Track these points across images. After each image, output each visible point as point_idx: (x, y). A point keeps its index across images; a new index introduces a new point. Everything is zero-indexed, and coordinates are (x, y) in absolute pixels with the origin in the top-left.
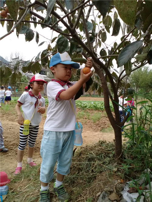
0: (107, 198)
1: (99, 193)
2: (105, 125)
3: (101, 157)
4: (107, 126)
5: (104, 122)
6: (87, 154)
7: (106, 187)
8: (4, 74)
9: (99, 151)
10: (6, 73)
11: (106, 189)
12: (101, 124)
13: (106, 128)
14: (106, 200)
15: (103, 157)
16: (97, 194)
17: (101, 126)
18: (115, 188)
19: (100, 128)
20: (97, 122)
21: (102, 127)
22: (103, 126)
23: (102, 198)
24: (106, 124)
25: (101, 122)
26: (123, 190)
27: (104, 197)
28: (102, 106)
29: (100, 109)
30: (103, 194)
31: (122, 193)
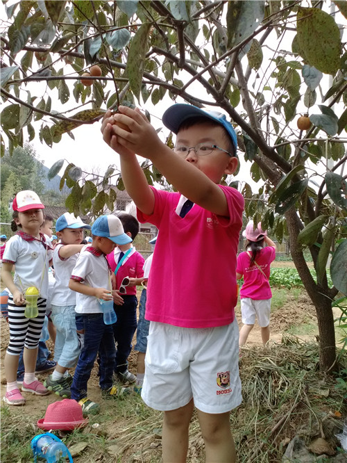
0: (304, 450)
1: (287, 440)
2: (297, 317)
3: (289, 368)
4: (300, 321)
5: (292, 311)
6: (257, 363)
7: (302, 427)
8: (83, 193)
9: (282, 356)
10: (86, 191)
11: (302, 431)
12: (286, 316)
13: (300, 324)
14: (303, 453)
15: (292, 368)
16: (281, 441)
17: (286, 320)
18: (321, 429)
19: (283, 325)
20: (278, 312)
21: (290, 323)
22: (291, 321)
23: (294, 450)
24: (297, 315)
25: (286, 311)
26: (341, 432)
27: (297, 447)
28: (288, 277)
29: (282, 284)
30: (296, 441)
31: (338, 437)
